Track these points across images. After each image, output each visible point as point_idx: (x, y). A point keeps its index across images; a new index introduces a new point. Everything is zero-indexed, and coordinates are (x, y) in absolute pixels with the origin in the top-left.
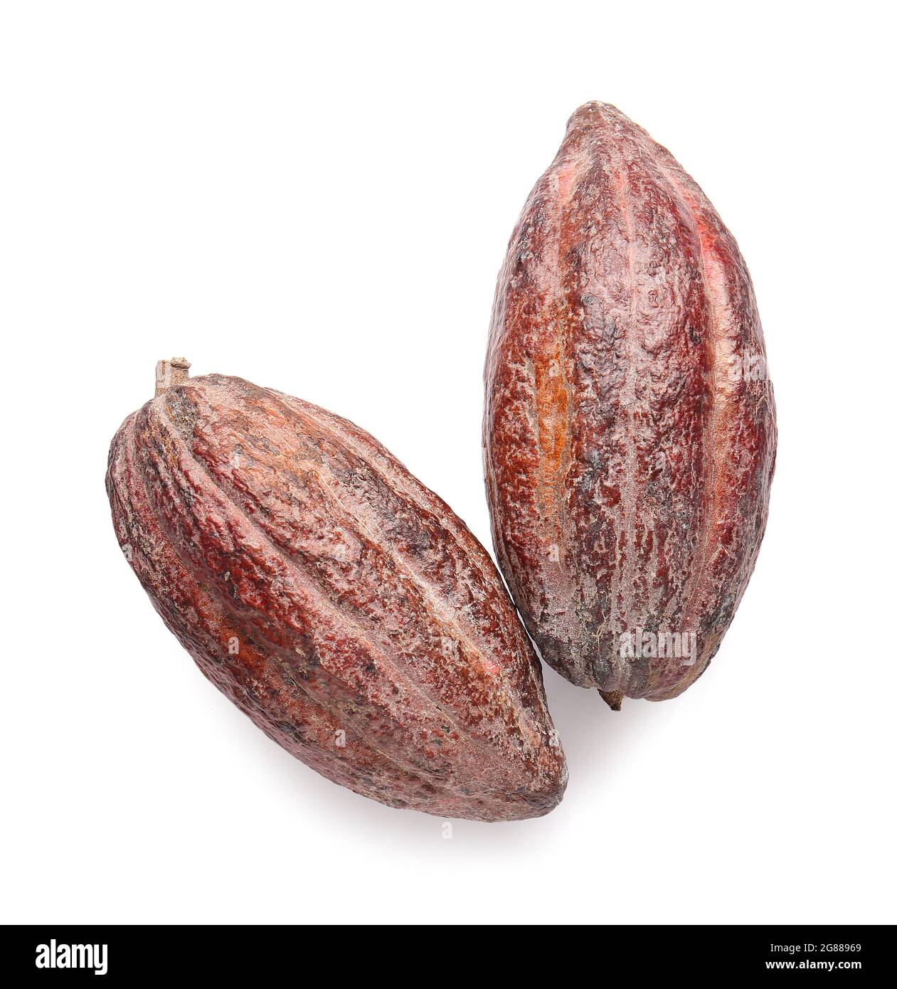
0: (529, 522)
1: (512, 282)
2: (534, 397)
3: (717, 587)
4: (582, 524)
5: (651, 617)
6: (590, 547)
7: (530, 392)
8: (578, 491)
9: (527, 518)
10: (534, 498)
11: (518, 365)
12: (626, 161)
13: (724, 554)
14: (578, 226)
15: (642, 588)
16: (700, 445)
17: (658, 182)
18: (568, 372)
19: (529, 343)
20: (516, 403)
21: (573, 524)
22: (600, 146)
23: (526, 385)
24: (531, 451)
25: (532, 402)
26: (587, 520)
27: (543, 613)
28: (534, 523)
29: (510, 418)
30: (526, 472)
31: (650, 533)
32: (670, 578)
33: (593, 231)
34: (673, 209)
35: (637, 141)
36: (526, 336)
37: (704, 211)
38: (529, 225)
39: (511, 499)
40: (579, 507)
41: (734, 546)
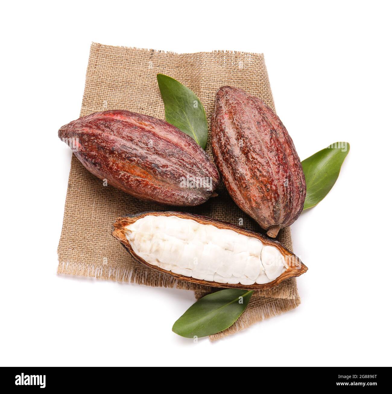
0: (161, 190)
1: (98, 168)
2: (131, 175)
3: (200, 153)
4: (168, 176)
5: (199, 171)
6: (176, 178)
7: (128, 175)
8: (160, 173)
9: (160, 191)
10: (156, 186)
11: (120, 175)
12: (81, 127)
13: (192, 147)
14: (92, 145)
15: (192, 170)
16: (163, 139)
17: (90, 121)
18: (129, 162)
19: (116, 169)
20: (130, 180)
21: (168, 179)
22: (73, 132)
23: (126, 175)
24: (144, 182)
25: (132, 176)
26: (168, 175)
27: (186, 199)
28: (162, 189)
29: (133, 183)
30: (148, 185)
31: (179, 161)
32: (192, 162)
33: (96, 141)
34: (100, 120)
35: (75, 123)
36: (114, 170)
37: (103, 113)
38: (85, 158)
39: (153, 192)
40: (164, 175)
41: (192, 144)
